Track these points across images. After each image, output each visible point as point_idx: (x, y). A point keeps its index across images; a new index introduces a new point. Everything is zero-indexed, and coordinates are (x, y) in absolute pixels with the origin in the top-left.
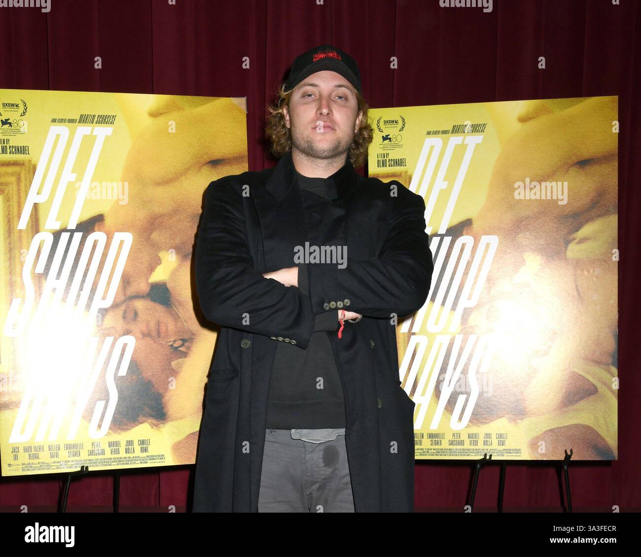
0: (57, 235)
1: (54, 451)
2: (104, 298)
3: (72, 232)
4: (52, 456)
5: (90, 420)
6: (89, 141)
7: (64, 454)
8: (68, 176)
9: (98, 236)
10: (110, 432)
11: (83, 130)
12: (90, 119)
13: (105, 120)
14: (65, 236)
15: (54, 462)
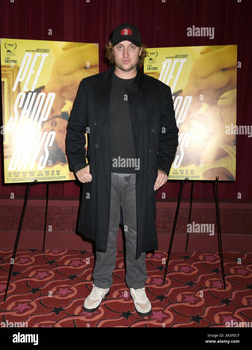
0: (27, 94)
1: (24, 174)
2: (44, 117)
3: (33, 92)
4: (24, 176)
5: (38, 163)
6: (39, 59)
7: (28, 175)
8: (32, 72)
9: (42, 94)
10: (46, 167)
11: (38, 54)
12: (40, 50)
13: (46, 51)
14: (30, 94)
15: (24, 178)
